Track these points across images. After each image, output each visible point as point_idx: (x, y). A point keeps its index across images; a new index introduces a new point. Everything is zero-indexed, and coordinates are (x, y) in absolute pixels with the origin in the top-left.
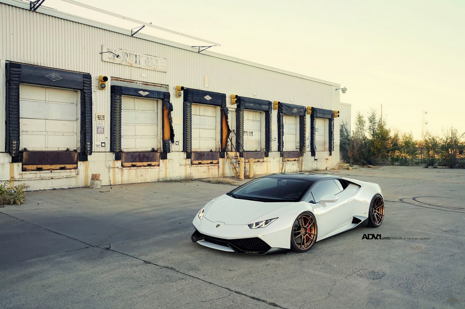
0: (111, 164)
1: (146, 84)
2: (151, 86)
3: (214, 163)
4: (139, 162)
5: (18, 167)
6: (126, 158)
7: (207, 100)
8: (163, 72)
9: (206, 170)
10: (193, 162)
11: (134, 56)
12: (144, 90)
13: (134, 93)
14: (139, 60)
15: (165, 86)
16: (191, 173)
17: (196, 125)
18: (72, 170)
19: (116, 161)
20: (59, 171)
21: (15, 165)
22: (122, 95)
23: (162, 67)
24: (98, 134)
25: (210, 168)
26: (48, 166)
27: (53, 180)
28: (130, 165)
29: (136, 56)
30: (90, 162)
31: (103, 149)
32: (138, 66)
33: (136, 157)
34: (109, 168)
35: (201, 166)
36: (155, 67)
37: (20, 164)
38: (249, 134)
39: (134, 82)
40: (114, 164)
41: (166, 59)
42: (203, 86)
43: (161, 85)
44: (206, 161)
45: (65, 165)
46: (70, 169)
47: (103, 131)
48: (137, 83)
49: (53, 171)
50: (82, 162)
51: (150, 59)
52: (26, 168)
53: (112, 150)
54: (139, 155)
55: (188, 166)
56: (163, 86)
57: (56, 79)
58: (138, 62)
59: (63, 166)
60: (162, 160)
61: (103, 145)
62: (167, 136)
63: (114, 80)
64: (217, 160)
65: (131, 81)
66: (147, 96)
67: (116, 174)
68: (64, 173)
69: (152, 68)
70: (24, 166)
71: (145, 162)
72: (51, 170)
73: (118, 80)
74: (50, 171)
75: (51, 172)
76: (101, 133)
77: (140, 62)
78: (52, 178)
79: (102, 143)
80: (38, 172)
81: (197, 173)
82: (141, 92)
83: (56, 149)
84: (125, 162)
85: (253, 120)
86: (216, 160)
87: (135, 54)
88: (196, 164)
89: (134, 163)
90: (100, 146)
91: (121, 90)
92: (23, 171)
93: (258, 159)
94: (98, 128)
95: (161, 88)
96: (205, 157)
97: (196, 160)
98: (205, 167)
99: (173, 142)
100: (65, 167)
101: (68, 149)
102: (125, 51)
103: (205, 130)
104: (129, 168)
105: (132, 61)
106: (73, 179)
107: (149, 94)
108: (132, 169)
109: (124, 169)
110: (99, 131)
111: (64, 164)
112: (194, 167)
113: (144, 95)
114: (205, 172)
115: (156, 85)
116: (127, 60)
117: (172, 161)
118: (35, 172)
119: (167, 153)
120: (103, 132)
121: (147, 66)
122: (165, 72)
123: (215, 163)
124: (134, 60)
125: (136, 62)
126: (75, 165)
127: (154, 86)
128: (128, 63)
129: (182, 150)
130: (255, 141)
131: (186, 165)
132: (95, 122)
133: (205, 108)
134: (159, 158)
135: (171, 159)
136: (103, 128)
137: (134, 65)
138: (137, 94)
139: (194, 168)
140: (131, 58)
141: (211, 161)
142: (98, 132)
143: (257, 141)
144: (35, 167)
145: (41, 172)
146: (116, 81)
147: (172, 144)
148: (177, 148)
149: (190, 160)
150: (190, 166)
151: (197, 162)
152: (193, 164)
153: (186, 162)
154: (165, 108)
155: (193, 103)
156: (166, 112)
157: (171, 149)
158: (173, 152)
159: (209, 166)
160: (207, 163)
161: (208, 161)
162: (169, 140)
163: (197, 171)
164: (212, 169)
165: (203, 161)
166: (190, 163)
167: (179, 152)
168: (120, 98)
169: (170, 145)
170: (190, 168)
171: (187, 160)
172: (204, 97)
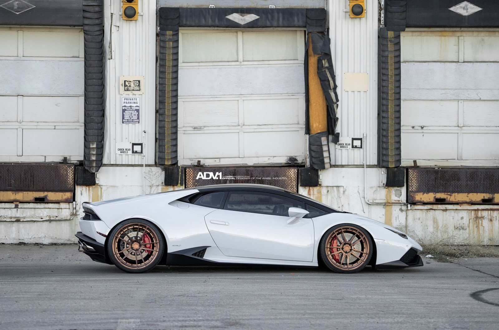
3: (497, 200)
7: (460, 16)
9: (465, 221)
10: (413, 197)
12: (243, 11)
13: (213, 21)
16: (406, 227)
17: (443, 91)
18: (63, 205)
20: (32, 205)
22: (180, 28)
24: (124, 125)
25: (483, 217)
26: (10, 193)
27: (21, 225)
30: (104, 188)
31: (136, 159)
35: (446, 210)
45: (46, 193)
46: (58, 202)
47: (136, 117)
49: (20, 205)
50: (84, 188)
53: (159, 162)
55: (396, 209)
57: (22, 9)
59: (41, 194)
60: (307, 188)
61: (137, 148)
62: (319, 124)
66: (252, 26)
68: (44, 211)
72: (16, 203)
74: (13, 205)
75: (17, 207)
76: (132, 122)
78: (18, 221)
79: (133, 144)
82: (235, 17)
88: (425, 204)
90: (130, 152)
91: (179, 17)
94: (124, 111)
96: (463, 182)
97: (428, 191)
98: (464, 214)
99: (336, 139)
100: (46, 196)
101: (66, 158)
106: (65, 225)
107: (257, 20)
110: (126, 117)
111: (44, 191)
112: (418, 212)
113: (242, 23)
114: (463, 229)
117: (338, 191)
119: (317, 171)
120: (138, 118)
126: (68, 195)
129: (376, 163)
131: (387, 204)
132: (118, 96)
133: (480, 38)
134: (294, 183)
135: (338, 187)
136: (138, 111)
139: (418, 214)
141: (487, 196)
142: (123, 118)
147: (332, 145)
148: (356, 156)
149: (404, 190)
150: (404, 208)
151: (430, 197)
152: (414, 203)
153: (388, 195)
154: (311, 52)
155: (407, 29)
156: (313, 61)
157: (326, 160)
158: (342, 166)
159: (478, 210)
160: (468, 200)
161: (475, 194)
162: (321, 134)
163: (430, 223)
164: (491, 220)
165: (454, 194)
166: (403, 198)
167: (362, 166)
168: (175, 37)
169: (325, 148)
170: (404, 213)
171: (393, 190)
172: (452, 9)
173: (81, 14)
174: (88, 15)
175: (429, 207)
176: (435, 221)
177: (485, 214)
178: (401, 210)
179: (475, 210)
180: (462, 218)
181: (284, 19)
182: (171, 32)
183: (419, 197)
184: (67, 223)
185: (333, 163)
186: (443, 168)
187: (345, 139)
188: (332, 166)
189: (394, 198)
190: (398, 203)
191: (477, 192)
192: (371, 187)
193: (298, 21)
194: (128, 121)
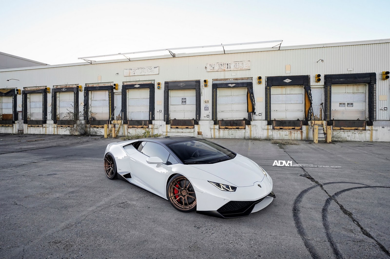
0: (212, 126)
1: (237, 79)
2: (240, 80)
3: (296, 129)
4: (231, 126)
5: (169, 126)
6: (221, 124)
7: (286, 82)
8: (248, 70)
9: (288, 134)
10: (274, 128)
11: (227, 65)
13: (225, 86)
14: (230, 66)
15: (251, 78)
16: (272, 135)
18: (192, 129)
19: (215, 125)
20: (185, 129)
21: (168, 125)
22: (217, 88)
23: (246, 66)
24: (205, 111)
25: (292, 133)
26: (181, 126)
27: (183, 133)
28: (224, 128)
29: (228, 64)
30: (201, 125)
31: (208, 119)
32: (229, 69)
33: (228, 123)
34: (211, 129)
35: (282, 131)
36: (241, 68)
37: (170, 125)
38: (347, 106)
39: (228, 80)
40: (214, 127)
41: (250, 61)
42: (284, 73)
43: (248, 78)
44: (288, 127)
46: (191, 128)
48: (230, 80)
49: (183, 129)
50: (196, 125)
51: (237, 64)
52: (172, 127)
53: (213, 119)
54: (230, 122)
55: (270, 131)
56: (249, 78)
57: (183, 85)
58: (229, 67)
59: (187, 127)
60: (248, 125)
61: (208, 116)
62: (250, 110)
63: (215, 80)
64: (300, 126)
65: (225, 79)
66: (234, 87)
67: (215, 132)
68: (188, 130)
69: (239, 69)
70: (171, 126)
71: (235, 126)
73: (217, 80)
74: (181, 129)
75: (182, 129)
76: (207, 110)
77: (230, 67)
78: (182, 132)
80: (177, 129)
81: (279, 136)
82: (230, 85)
83: (188, 119)
84: (221, 126)
85: (353, 93)
86: (298, 127)
87: (226, 63)
88: (277, 129)
89: (227, 127)
90: (206, 117)
91: (217, 85)
92: (171, 128)
93: (354, 127)
94: (205, 108)
95: (248, 80)
96: (287, 124)
97: (278, 126)
98: (287, 132)
99: (255, 113)
101: (193, 119)
102: (220, 63)
103: (292, 104)
104: (224, 129)
105: (225, 68)
106: (192, 133)
108: (226, 130)
109: (221, 130)
110: (206, 109)
112: (275, 131)
113: (232, 86)
114: (287, 135)
115: (243, 79)
116: (222, 68)
117: (255, 126)
118: (175, 129)
119: (250, 121)
120: (208, 109)
121: (235, 69)
122: (250, 69)
123: (298, 129)
124: (226, 67)
125: (228, 68)
126: (193, 127)
127: (242, 79)
128: (222, 70)
129: (265, 119)
130: (357, 111)
131: (268, 129)
132: (204, 104)
133: (291, 88)
134: (245, 124)
135: (255, 125)
136: (208, 108)
137: (226, 70)
138: (227, 86)
139: (276, 132)
140: (224, 66)
141: (293, 127)
142: (205, 109)
143: (359, 111)
144: (175, 127)
145: (178, 129)
146: (216, 81)
147: (254, 115)
148: (260, 118)
149: (272, 126)
150: (272, 130)
151: (279, 128)
152: (274, 129)
153: (268, 127)
154: (248, 93)
155: (272, 87)
156: (249, 95)
157: (252, 119)
158: (256, 120)
159: (291, 131)
160: (288, 128)
161: (290, 127)
162: (251, 112)
163: (279, 134)
164: (294, 133)
165: (285, 127)
166: (272, 128)
167: (261, 120)
168: (216, 90)
169: (252, 116)
170: (272, 132)
171: (269, 126)
172: (284, 81)
173: (195, 86)
174: (196, 86)
175: (278, 130)
176: (280, 134)
177: (293, 132)
178: (271, 131)
179: (290, 131)
180: (287, 133)
181: (242, 85)
182: (215, 89)
183: (276, 128)
184: (193, 133)
185: (254, 119)
186: (282, 120)
187: (257, 113)
188: (253, 120)
189: (269, 128)
190: (270, 129)
191: (291, 126)
192: (264, 125)
193: (245, 85)
194: (206, 110)
